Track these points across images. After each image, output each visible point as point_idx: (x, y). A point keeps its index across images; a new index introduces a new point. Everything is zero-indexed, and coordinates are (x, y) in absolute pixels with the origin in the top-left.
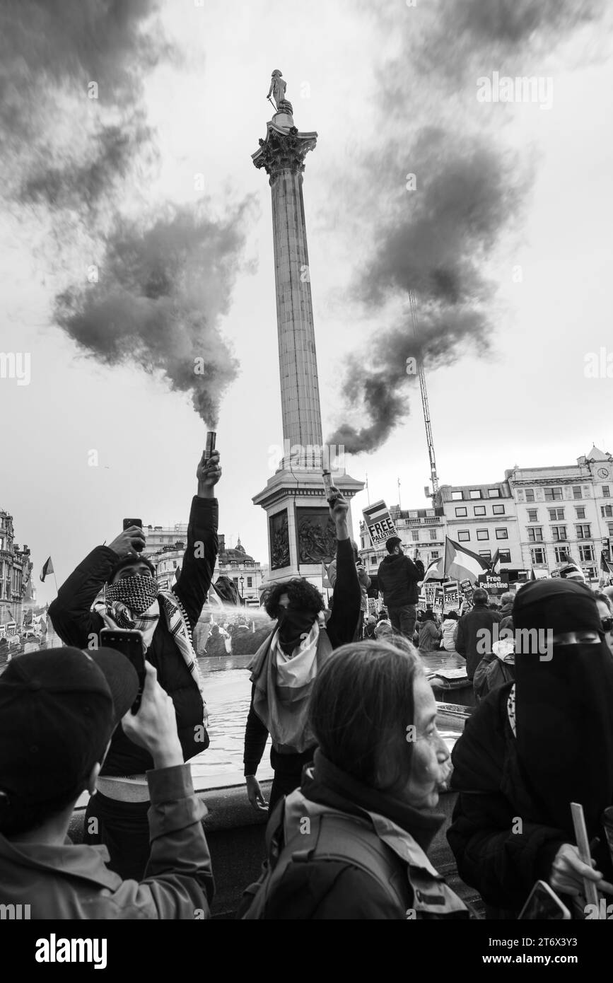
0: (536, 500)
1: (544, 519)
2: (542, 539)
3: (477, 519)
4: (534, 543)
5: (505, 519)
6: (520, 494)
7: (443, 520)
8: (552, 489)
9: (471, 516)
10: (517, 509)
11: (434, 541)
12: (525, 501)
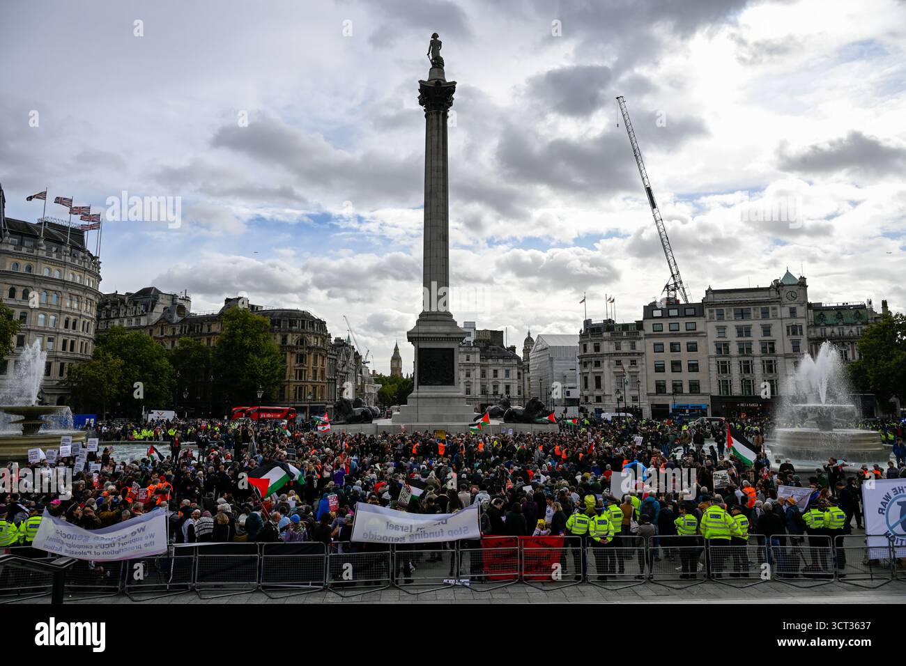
0: (725, 318)
1: (732, 336)
2: (728, 353)
3: (671, 334)
4: (721, 357)
5: (696, 335)
6: (711, 314)
7: (642, 333)
8: (742, 309)
9: (666, 331)
10: (707, 326)
11: (633, 351)
12: (716, 319)
